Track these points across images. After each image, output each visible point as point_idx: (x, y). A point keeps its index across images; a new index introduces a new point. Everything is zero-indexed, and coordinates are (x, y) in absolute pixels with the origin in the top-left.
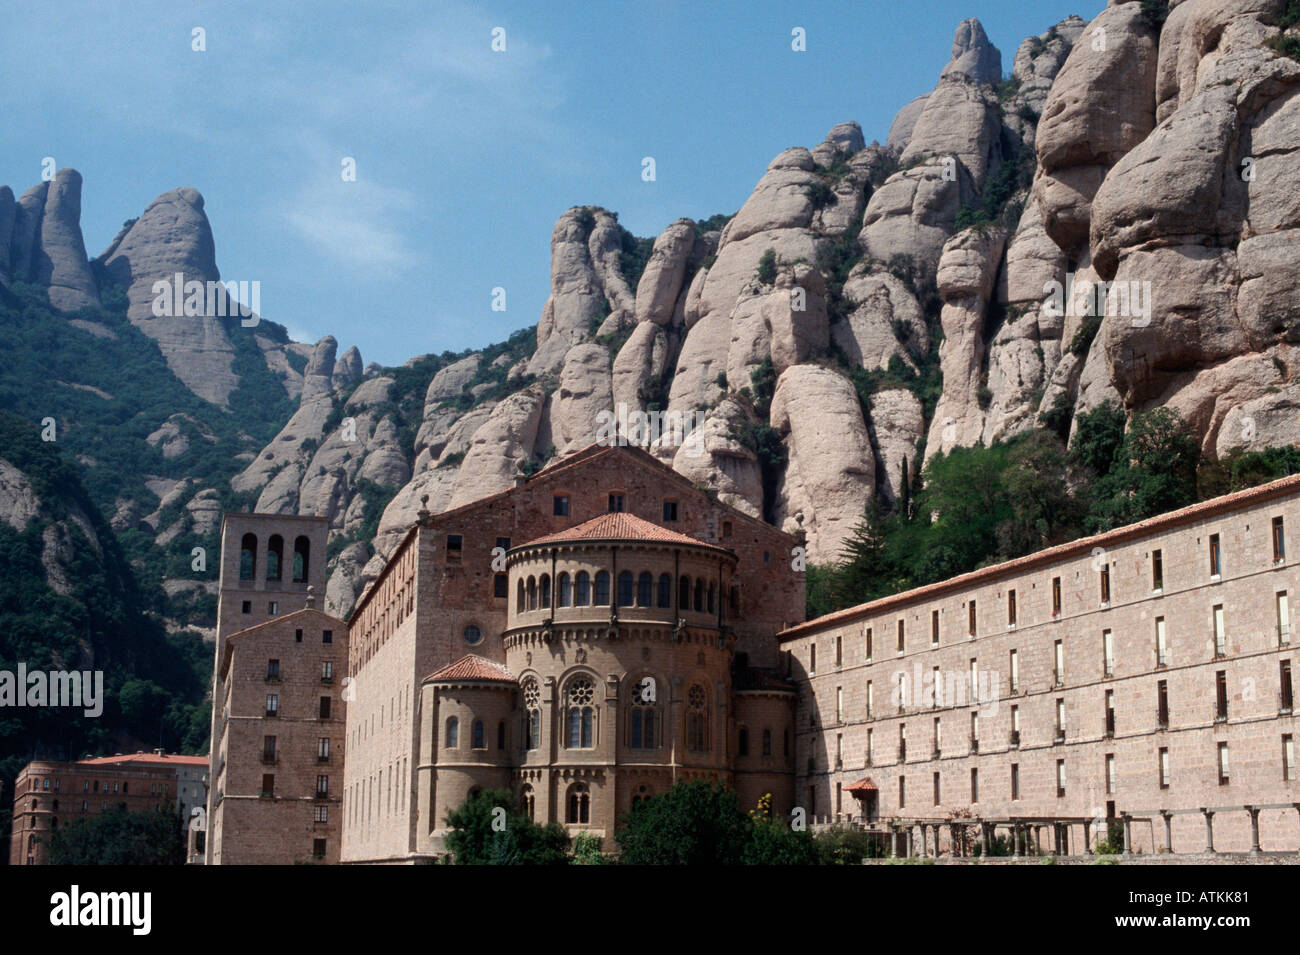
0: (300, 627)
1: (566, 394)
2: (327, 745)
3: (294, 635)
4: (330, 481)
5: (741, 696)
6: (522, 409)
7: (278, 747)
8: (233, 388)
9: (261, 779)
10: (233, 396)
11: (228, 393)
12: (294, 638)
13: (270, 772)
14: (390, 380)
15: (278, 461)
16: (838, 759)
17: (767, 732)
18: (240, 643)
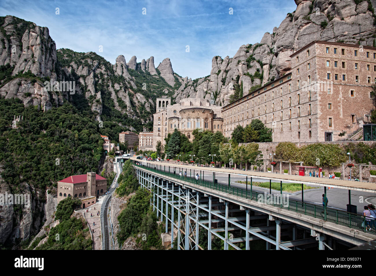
1: (211, 81)
5: (214, 120)
7: (160, 129)
9: (158, 133)
10: (175, 85)
12: (162, 114)
14: (193, 82)
15: (178, 93)
16: (228, 129)
17: (218, 125)
18: (155, 115)
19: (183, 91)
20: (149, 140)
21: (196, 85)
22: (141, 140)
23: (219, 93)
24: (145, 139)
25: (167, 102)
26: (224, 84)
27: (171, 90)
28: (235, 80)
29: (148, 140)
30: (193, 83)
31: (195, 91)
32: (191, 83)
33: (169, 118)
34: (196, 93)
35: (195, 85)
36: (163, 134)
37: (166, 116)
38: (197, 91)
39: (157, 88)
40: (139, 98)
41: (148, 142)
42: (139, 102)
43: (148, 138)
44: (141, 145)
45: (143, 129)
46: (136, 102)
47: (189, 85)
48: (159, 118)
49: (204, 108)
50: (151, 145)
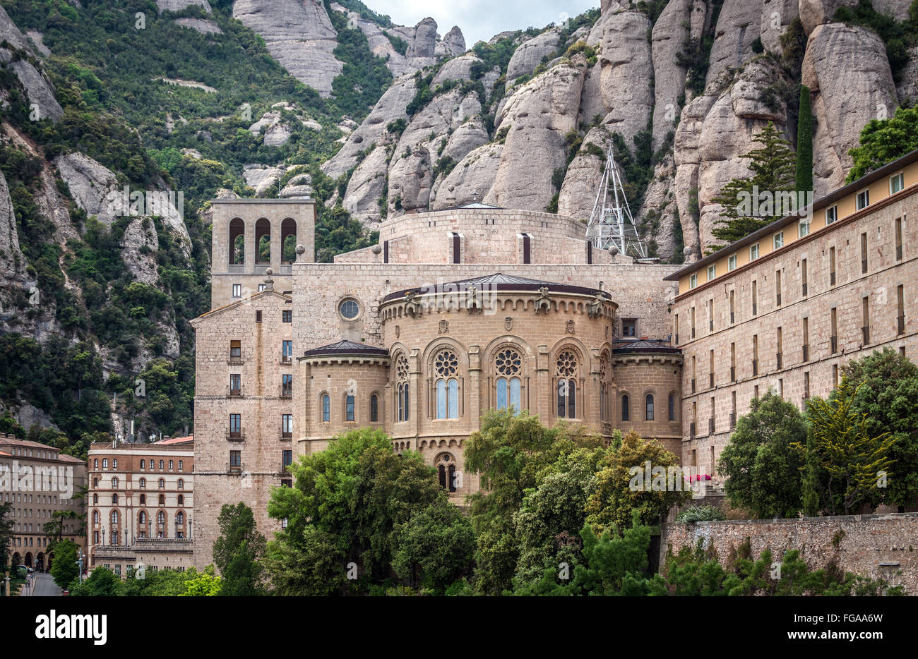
0: (259, 309)
1: (605, 63)
2: (290, 422)
3: (254, 316)
4: (414, 160)
5: (621, 362)
6: (563, 81)
7: (243, 423)
8: (337, 75)
9: (228, 455)
10: (337, 83)
11: (332, 80)
12: (254, 319)
13: (236, 448)
14: (472, 58)
15: (367, 144)
16: (712, 422)
17: (649, 398)
18: (202, 326)
19: (398, 128)
20: (162, 499)
21: (500, 85)
22: (105, 500)
23: (667, 149)
24: (129, 493)
25: (289, 227)
26: (697, 86)
27: (311, 123)
28: (777, 57)
29: (152, 501)
30: (477, 71)
31: (491, 128)
32: (458, 67)
33: (309, 354)
34: (495, 147)
35: (491, 78)
36: (266, 455)
37: (287, 331)
38: (504, 133)
39: (204, 109)
40: (78, 188)
41: (152, 514)
42: (77, 218)
43: (152, 482)
44: (106, 540)
45: (108, 416)
46: (58, 215)
47: (447, 87)
48: (235, 345)
49: (553, 278)
50: (171, 534)
